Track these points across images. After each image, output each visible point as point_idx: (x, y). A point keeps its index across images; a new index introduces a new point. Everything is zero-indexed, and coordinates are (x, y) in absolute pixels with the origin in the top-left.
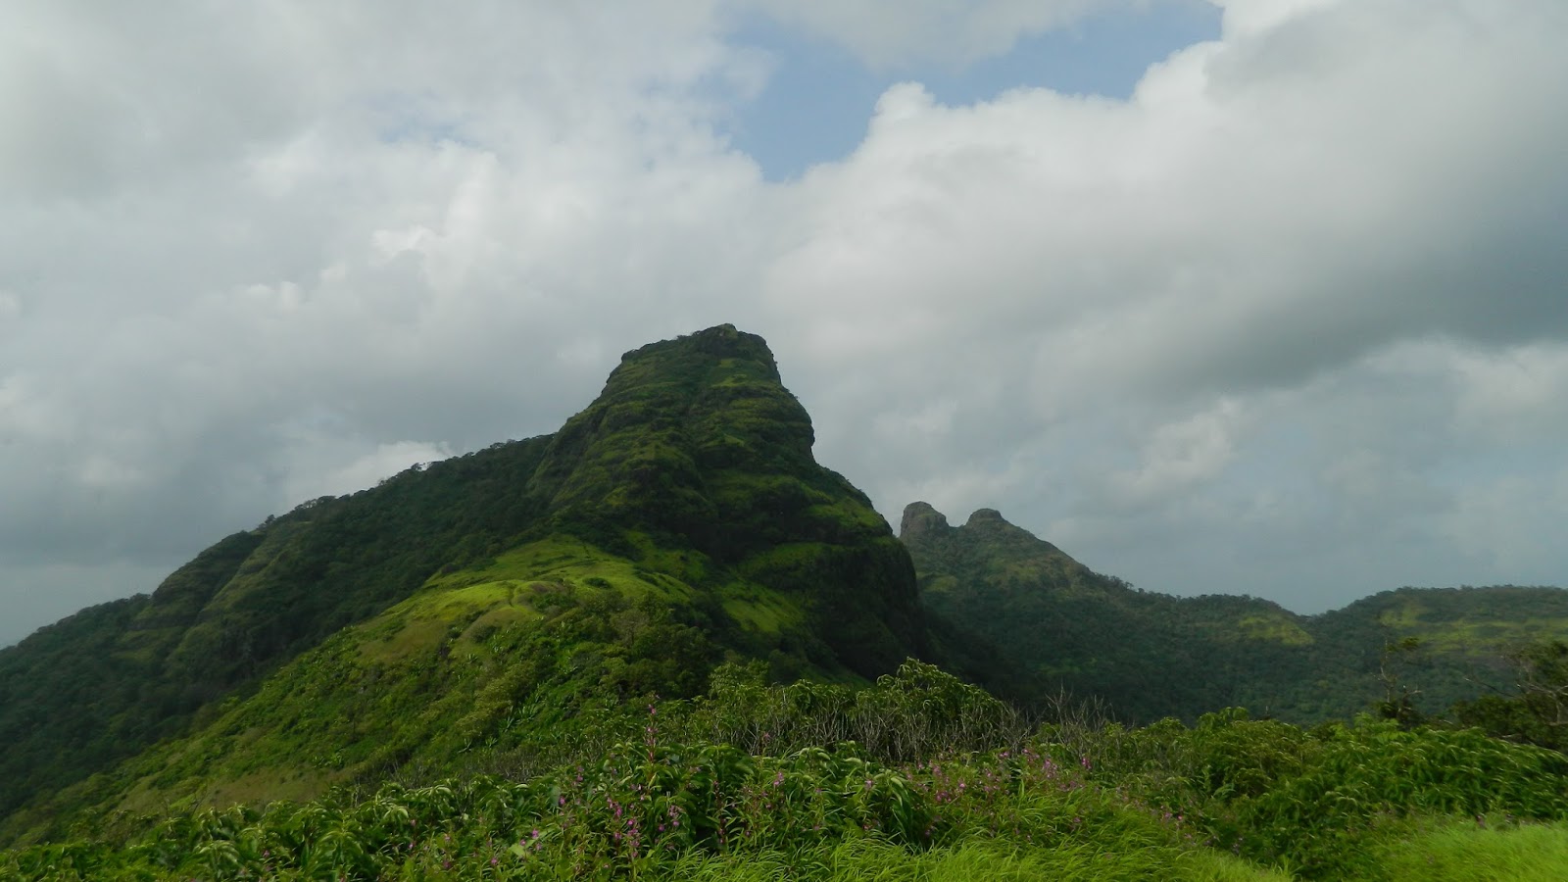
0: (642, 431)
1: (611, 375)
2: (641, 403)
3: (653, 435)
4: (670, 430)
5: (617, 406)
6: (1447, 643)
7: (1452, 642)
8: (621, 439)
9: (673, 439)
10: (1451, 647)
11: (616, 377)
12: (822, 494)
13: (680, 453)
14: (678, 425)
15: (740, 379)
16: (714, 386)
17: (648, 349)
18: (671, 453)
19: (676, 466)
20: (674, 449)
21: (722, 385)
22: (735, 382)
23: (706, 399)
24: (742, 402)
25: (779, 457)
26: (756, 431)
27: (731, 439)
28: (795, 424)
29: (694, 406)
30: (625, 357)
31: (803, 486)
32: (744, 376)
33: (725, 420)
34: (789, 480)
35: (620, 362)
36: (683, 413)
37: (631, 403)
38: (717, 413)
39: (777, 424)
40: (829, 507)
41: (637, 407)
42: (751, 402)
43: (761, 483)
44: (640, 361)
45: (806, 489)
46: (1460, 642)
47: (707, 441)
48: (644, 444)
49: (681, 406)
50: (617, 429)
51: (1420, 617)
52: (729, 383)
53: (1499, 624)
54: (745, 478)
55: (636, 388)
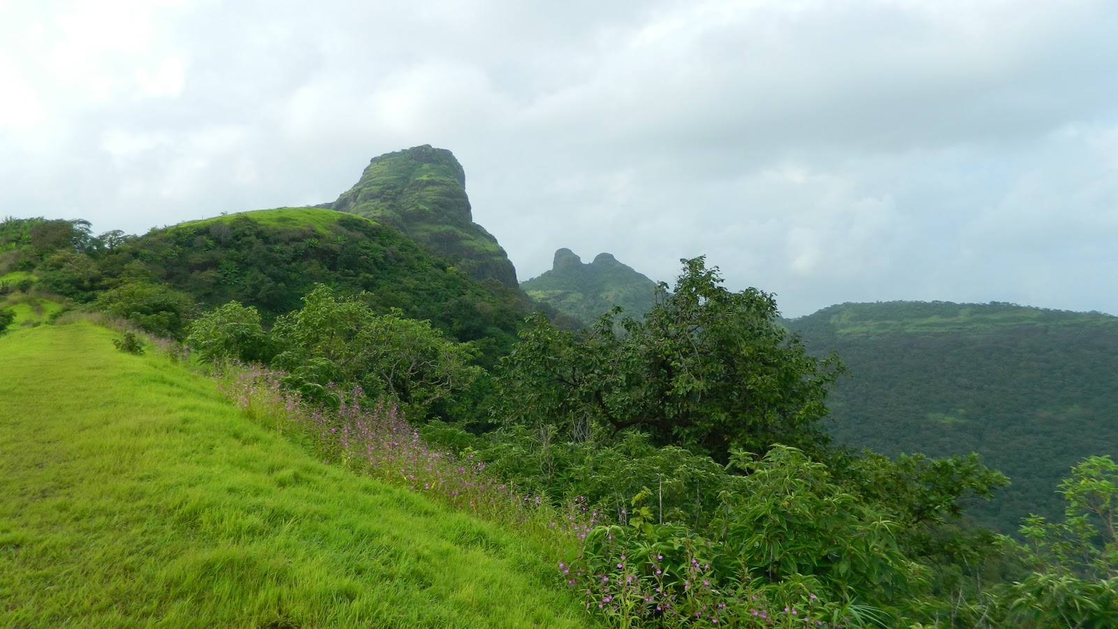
0: (377, 201)
1: (365, 170)
2: (378, 187)
3: (381, 204)
4: (390, 202)
5: (366, 189)
6: (860, 333)
7: (863, 332)
8: (367, 206)
9: (391, 206)
10: (860, 335)
11: (367, 171)
12: (468, 235)
13: (394, 213)
14: (394, 199)
15: (431, 176)
16: (417, 179)
17: (385, 157)
18: (388, 213)
19: (391, 219)
20: (391, 211)
21: (421, 178)
22: (428, 177)
23: (412, 186)
24: (430, 188)
25: (446, 216)
26: (435, 203)
27: (422, 207)
28: (458, 200)
29: (406, 189)
30: (373, 160)
31: (458, 231)
32: (433, 174)
33: (420, 197)
34: (450, 228)
35: (369, 163)
36: (401, 193)
37: (373, 187)
38: (417, 193)
39: (448, 199)
40: (471, 242)
41: (376, 189)
42: (435, 188)
43: (435, 229)
44: (380, 163)
45: (460, 233)
46: (867, 332)
47: (410, 207)
48: (376, 209)
49: (398, 190)
50: (365, 201)
51: (851, 319)
52: (425, 178)
53: (888, 322)
54: (427, 227)
55: (376, 179)
